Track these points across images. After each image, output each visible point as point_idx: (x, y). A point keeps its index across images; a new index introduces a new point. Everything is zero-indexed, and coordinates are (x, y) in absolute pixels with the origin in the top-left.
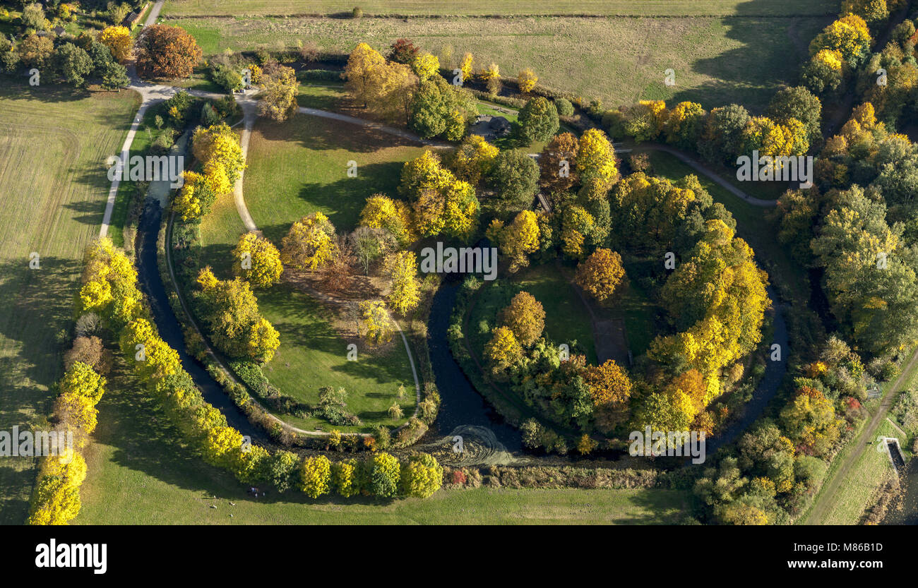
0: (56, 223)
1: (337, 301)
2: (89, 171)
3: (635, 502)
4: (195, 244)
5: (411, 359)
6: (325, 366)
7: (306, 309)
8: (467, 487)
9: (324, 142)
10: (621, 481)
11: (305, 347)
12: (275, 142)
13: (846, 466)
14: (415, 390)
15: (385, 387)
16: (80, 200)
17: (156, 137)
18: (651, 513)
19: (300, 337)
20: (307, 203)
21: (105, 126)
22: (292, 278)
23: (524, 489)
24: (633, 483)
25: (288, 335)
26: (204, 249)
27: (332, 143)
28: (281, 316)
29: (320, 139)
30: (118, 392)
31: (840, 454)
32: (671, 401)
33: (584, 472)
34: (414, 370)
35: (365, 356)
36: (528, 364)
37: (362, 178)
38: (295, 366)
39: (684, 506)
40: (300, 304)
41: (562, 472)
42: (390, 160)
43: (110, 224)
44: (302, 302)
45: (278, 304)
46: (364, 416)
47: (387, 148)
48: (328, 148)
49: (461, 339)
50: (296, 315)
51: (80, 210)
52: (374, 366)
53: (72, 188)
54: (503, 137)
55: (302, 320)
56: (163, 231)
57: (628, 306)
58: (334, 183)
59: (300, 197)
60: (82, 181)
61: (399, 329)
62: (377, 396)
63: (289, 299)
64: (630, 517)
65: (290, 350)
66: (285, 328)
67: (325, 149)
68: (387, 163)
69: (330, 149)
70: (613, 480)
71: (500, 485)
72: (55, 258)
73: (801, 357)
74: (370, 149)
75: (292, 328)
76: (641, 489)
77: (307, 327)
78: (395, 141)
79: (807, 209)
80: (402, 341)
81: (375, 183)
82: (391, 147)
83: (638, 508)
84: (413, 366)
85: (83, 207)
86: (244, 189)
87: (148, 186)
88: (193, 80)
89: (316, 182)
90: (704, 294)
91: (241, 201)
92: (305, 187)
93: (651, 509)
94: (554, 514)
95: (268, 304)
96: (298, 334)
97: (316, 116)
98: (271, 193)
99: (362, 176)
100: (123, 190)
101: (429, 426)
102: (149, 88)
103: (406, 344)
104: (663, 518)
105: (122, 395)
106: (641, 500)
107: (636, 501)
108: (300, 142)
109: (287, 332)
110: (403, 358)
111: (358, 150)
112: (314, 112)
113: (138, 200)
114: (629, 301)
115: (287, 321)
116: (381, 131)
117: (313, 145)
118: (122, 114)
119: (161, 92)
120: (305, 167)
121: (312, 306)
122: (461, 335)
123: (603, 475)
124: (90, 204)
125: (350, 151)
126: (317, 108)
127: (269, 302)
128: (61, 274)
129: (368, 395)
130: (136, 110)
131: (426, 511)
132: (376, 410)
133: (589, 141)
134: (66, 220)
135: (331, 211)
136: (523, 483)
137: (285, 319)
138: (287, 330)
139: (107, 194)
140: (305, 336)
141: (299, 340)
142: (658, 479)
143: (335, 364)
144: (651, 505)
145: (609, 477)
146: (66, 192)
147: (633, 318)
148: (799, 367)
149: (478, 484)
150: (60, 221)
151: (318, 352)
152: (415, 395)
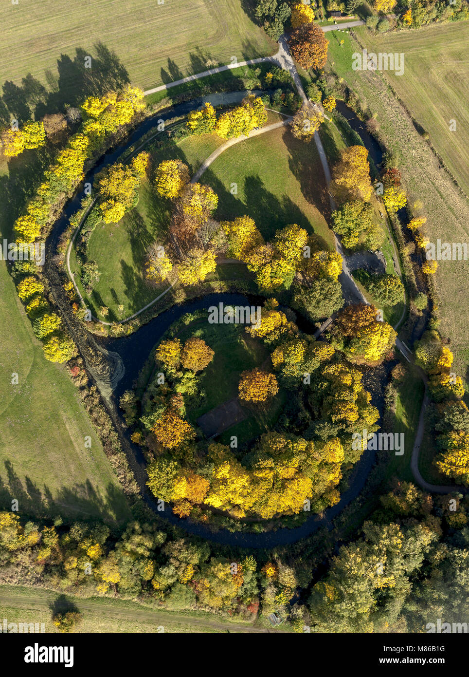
0: (154, 62)
1: (175, 239)
2: (203, 57)
3: (109, 487)
4: (175, 139)
5: (153, 302)
6: (121, 256)
7: (159, 224)
8: (72, 379)
9: (299, 170)
10: (120, 472)
11: (130, 237)
12: (283, 143)
13: (200, 622)
14: (131, 315)
15: (123, 297)
16: (177, 64)
17: (249, 78)
18: (105, 501)
19: (136, 231)
20: (243, 185)
21: (242, 47)
22: (179, 206)
23: (87, 414)
24: (122, 481)
25: (134, 224)
26: (176, 146)
27: (301, 176)
28: (147, 214)
29: (301, 167)
30: (48, 156)
31: (209, 613)
32: (175, 477)
33: (117, 445)
34: (146, 308)
35: (142, 275)
36: (172, 373)
37: (282, 206)
38: (112, 239)
39: (121, 521)
40: (162, 219)
41: (110, 432)
42: (306, 215)
43: (167, 89)
44: (164, 220)
45: (155, 207)
46: (96, 295)
47: (316, 209)
48: (296, 175)
49: (184, 324)
50: (152, 221)
51: (170, 68)
52: (136, 283)
53: (185, 56)
54: (370, 274)
55: (150, 227)
56: (178, 119)
57: (258, 417)
58: (269, 192)
59: (246, 179)
60: (193, 58)
61: (172, 285)
62: (114, 295)
63: (162, 212)
64: (95, 489)
65: (123, 231)
66: (139, 220)
67: (293, 173)
68: (304, 215)
69: (296, 176)
70: (119, 467)
71: (83, 398)
72: (128, 75)
73: (286, 554)
74: (310, 199)
75: (141, 224)
76: (121, 487)
77: (146, 232)
78: (325, 211)
79: (404, 506)
80: (164, 290)
81: (283, 216)
82: (319, 211)
83: (105, 492)
84: (148, 306)
85: (173, 68)
86: (234, 145)
87: (209, 93)
88: (307, 73)
89: (264, 182)
90: (259, 461)
91: (223, 148)
92: (255, 177)
93: (109, 500)
94: (76, 441)
95: (152, 202)
96: (138, 230)
97: (319, 156)
98: (240, 161)
99: (284, 206)
100: (197, 82)
101: (109, 336)
102: (285, 53)
103: (163, 294)
104: (105, 511)
105: (47, 159)
106: (113, 491)
107: (111, 488)
108: (291, 157)
109: (136, 222)
110: (152, 297)
111: (305, 192)
112: (322, 153)
113: (194, 94)
114: (264, 415)
115: (145, 219)
116: (329, 199)
117: (293, 166)
118: (257, 50)
119: (286, 61)
120: (273, 169)
121: (164, 227)
122: (187, 322)
123: (118, 459)
124: (177, 71)
125: (301, 188)
126: (326, 153)
127: (154, 202)
128: (118, 84)
129: (112, 291)
130: (263, 57)
131: (44, 363)
132: (103, 300)
133: (376, 329)
134: (158, 66)
135: (245, 201)
136: (91, 412)
137: (146, 217)
138: (138, 222)
139: (190, 75)
140: (139, 234)
141: (134, 232)
142: (133, 495)
143: (125, 260)
144: (111, 499)
145: (119, 463)
146: (180, 54)
147: (250, 424)
148: (276, 556)
149: (78, 384)
150: (155, 63)
151: (130, 246)
152: (127, 317)
